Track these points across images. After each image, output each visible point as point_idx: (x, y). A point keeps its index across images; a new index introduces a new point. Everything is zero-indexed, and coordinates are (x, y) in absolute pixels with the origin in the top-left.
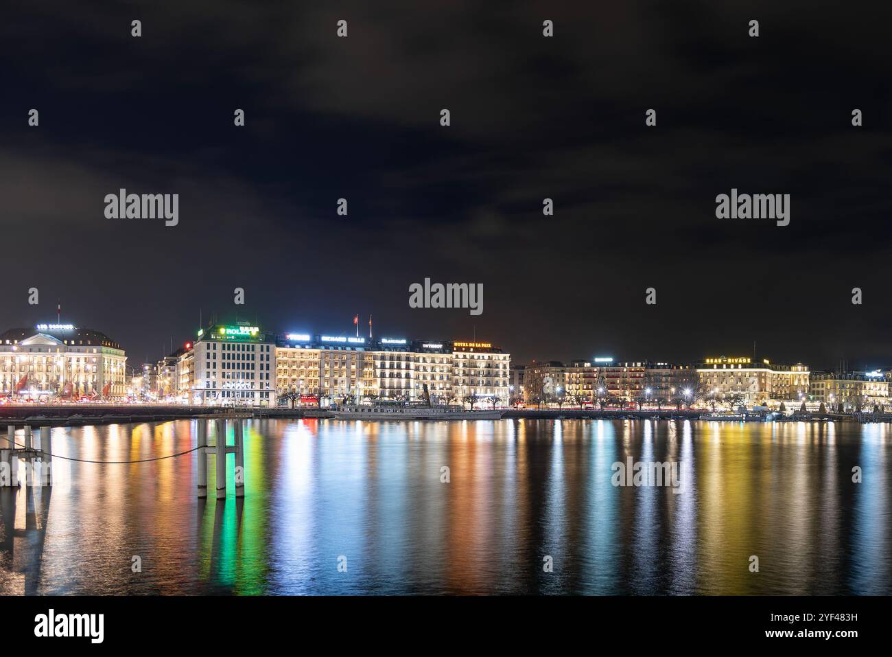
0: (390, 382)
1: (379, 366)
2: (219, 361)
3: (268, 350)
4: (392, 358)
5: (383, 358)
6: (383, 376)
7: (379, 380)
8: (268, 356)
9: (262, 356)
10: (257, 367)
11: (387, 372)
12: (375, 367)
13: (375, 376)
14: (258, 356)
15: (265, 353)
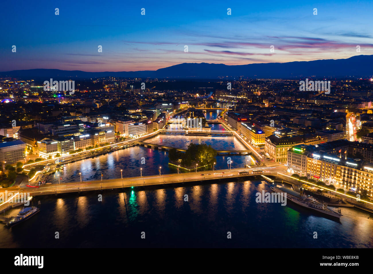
0: (347, 179)
1: (343, 172)
2: (291, 158)
3: (305, 158)
4: (348, 170)
5: (345, 169)
6: (344, 176)
7: (342, 177)
8: (305, 159)
9: (303, 159)
10: (302, 162)
11: (346, 175)
12: (341, 172)
13: (341, 175)
14: (302, 159)
15: (304, 158)
